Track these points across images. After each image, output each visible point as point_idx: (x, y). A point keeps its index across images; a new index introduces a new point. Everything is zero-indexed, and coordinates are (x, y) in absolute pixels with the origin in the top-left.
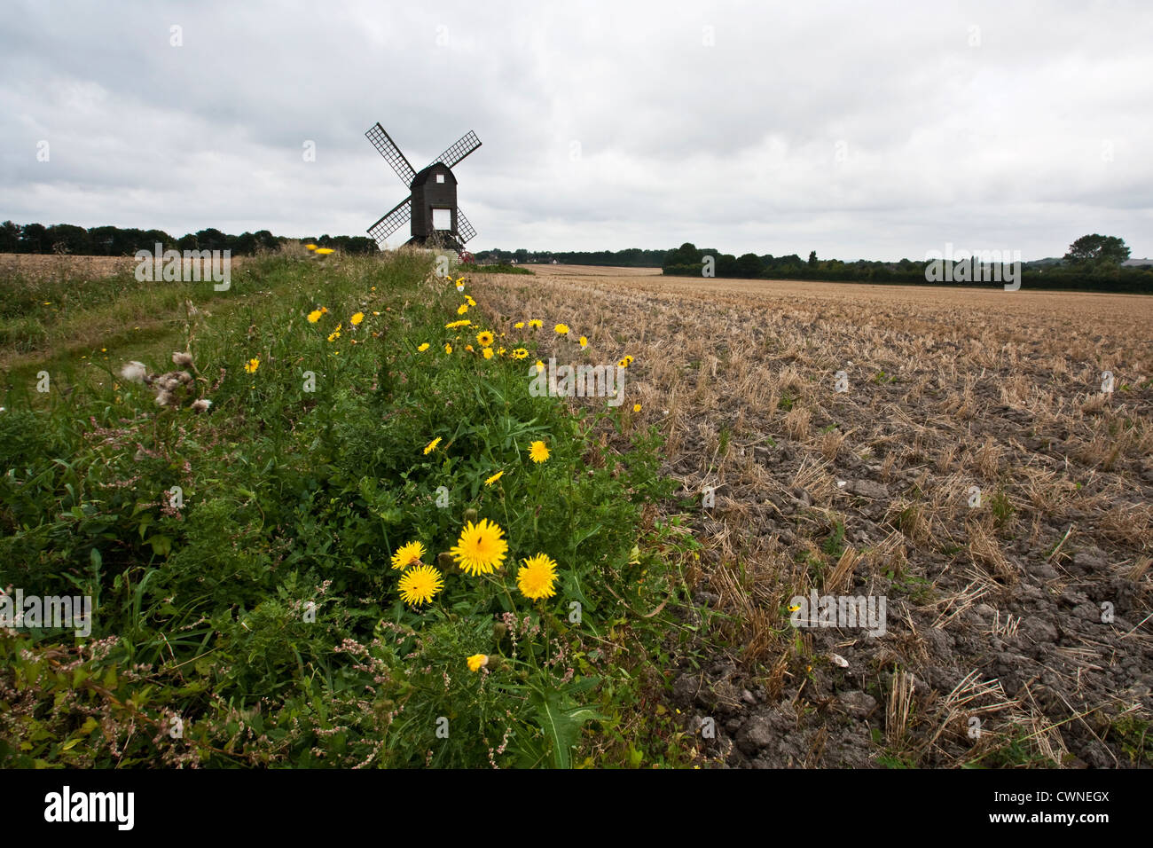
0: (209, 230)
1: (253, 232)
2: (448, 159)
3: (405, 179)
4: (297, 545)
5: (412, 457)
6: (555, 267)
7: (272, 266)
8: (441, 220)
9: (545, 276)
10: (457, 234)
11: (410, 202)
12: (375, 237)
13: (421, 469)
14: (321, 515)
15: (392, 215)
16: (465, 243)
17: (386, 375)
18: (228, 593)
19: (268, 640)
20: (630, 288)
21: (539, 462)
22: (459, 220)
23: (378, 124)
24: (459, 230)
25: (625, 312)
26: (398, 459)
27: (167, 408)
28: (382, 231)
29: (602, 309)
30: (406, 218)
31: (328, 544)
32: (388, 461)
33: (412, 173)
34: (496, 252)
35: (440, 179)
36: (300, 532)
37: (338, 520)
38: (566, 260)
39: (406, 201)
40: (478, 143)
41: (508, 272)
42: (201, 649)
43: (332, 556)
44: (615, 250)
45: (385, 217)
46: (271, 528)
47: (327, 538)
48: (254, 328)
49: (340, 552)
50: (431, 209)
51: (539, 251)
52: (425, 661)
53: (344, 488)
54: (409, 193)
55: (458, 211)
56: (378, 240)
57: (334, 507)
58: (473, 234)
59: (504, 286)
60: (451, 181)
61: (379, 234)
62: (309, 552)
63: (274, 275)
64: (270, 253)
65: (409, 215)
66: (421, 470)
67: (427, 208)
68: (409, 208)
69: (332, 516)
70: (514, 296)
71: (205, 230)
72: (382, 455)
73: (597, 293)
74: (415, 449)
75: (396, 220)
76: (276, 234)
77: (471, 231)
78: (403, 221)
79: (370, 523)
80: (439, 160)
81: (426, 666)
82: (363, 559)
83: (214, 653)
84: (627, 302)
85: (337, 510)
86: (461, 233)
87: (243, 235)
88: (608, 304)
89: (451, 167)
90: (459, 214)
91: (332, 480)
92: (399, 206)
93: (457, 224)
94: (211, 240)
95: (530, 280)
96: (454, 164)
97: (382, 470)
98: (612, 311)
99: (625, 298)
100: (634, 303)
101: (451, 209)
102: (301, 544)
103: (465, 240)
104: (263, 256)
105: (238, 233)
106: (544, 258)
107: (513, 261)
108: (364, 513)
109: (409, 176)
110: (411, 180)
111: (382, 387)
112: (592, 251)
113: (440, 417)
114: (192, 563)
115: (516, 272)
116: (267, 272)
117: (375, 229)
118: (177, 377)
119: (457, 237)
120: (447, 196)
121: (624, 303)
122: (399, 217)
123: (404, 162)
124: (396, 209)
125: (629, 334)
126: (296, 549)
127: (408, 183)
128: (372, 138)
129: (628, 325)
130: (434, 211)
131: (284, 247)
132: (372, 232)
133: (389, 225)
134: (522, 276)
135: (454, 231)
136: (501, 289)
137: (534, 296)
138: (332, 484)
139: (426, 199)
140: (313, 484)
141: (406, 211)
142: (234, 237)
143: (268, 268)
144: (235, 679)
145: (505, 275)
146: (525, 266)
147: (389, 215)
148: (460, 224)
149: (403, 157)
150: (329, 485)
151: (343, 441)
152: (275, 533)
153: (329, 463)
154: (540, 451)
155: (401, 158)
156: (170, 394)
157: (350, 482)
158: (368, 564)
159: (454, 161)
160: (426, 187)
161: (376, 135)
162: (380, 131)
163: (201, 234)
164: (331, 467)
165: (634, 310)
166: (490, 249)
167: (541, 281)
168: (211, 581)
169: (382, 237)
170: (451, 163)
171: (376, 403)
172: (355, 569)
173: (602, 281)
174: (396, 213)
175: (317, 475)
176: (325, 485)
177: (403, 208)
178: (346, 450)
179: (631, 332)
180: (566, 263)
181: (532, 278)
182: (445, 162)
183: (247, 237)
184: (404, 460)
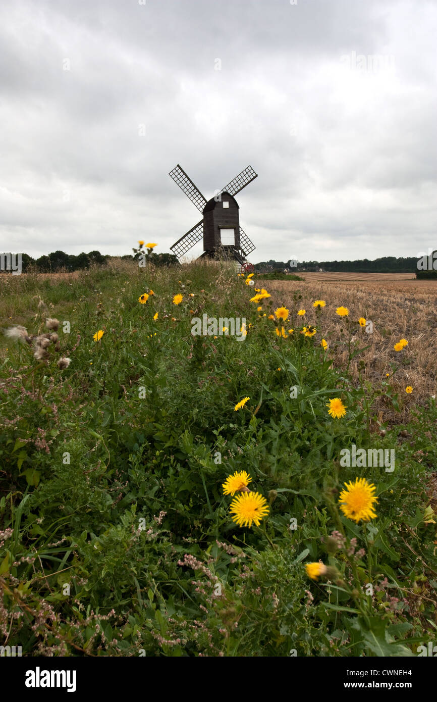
0: (57, 252)
1: (87, 252)
2: (232, 189)
3: (199, 206)
4: (131, 489)
5: (221, 418)
6: (322, 274)
7: (101, 278)
8: (227, 238)
9: (313, 281)
10: (240, 248)
11: (202, 224)
12: (176, 253)
13: (229, 428)
14: (149, 465)
15: (189, 235)
16: (246, 255)
17: (200, 346)
18: (82, 521)
19: (116, 560)
20: (389, 290)
21: (336, 417)
22: (241, 237)
23: (178, 166)
24: (241, 245)
25: (386, 310)
26: (209, 418)
27: (42, 361)
28: (182, 248)
29: (366, 307)
30: (200, 237)
31: (156, 488)
32: (203, 420)
33: (204, 202)
34: (272, 262)
35: (226, 205)
36: (134, 477)
37: (162, 470)
38: (330, 268)
39: (199, 224)
40: (254, 175)
41: (282, 278)
42: (62, 565)
43: (159, 500)
44: (372, 259)
45: (184, 237)
46: (111, 472)
47: (154, 484)
48: (100, 305)
49: (165, 497)
50: (219, 229)
51: (307, 261)
52: (255, 583)
53: (166, 442)
54: (201, 217)
55: (240, 230)
56: (179, 255)
57: (159, 459)
58: (253, 248)
59: (280, 290)
60: (235, 206)
61: (179, 250)
62: (141, 494)
63: (103, 283)
64: (99, 267)
65: (202, 235)
66: (229, 430)
67: (216, 229)
68: (202, 229)
69: (157, 466)
70: (289, 298)
71: (55, 252)
72: (197, 415)
73: (360, 294)
74: (223, 412)
75: (192, 239)
76: (103, 254)
77: (251, 245)
78: (197, 239)
79: (190, 472)
80: (225, 190)
81: (255, 587)
82: (185, 503)
83: (72, 569)
84: (387, 302)
85: (161, 461)
86: (243, 248)
87: (80, 255)
88: (370, 303)
89: (234, 195)
90: (241, 232)
91: (158, 435)
92: (194, 228)
93: (240, 240)
94: (59, 260)
95: (301, 284)
96: (237, 193)
97: (196, 428)
98: (375, 309)
99: (385, 298)
100: (394, 303)
101: (235, 229)
102: (134, 488)
103: (247, 253)
104: (95, 268)
105: (77, 254)
106: (311, 267)
107: (286, 270)
108: (185, 465)
109: (201, 204)
110: (203, 207)
111: (197, 356)
112: (352, 260)
113: (244, 384)
114: (56, 492)
115: (289, 278)
116: (98, 281)
117: (176, 247)
118: (48, 337)
119: (240, 251)
120: (232, 219)
121: (385, 303)
122: (195, 236)
123: (197, 193)
124: (192, 231)
125: (391, 329)
126: (130, 491)
127: (201, 209)
128: (173, 176)
129: (390, 321)
130: (221, 230)
131: (110, 263)
132: (174, 249)
133: (187, 243)
134: (294, 282)
135: (237, 246)
136: (278, 291)
137: (306, 298)
138: (157, 439)
139: (215, 220)
140: (142, 439)
141: (200, 232)
142: (74, 256)
143: (99, 278)
144: (90, 592)
145: (280, 281)
146: (297, 274)
147: (186, 235)
148: (242, 240)
149: (197, 189)
150: (155, 440)
151: (166, 402)
152: (113, 476)
153: (155, 422)
154: (337, 407)
155: (195, 191)
156: (44, 351)
157: (171, 438)
158: (189, 507)
159: (236, 190)
160: (215, 211)
161: (176, 174)
162: (179, 171)
163: (52, 255)
164: (156, 425)
165: (394, 308)
166: (267, 260)
167: (311, 285)
168: (69, 508)
169: (181, 253)
170: (234, 192)
171: (191, 371)
172: (178, 511)
173: (363, 285)
174: (192, 233)
175: (144, 431)
176: (150, 439)
177: (197, 229)
178: (167, 410)
179: (394, 328)
180: (331, 271)
181: (302, 283)
182: (229, 192)
183: (83, 256)
184: (215, 420)
